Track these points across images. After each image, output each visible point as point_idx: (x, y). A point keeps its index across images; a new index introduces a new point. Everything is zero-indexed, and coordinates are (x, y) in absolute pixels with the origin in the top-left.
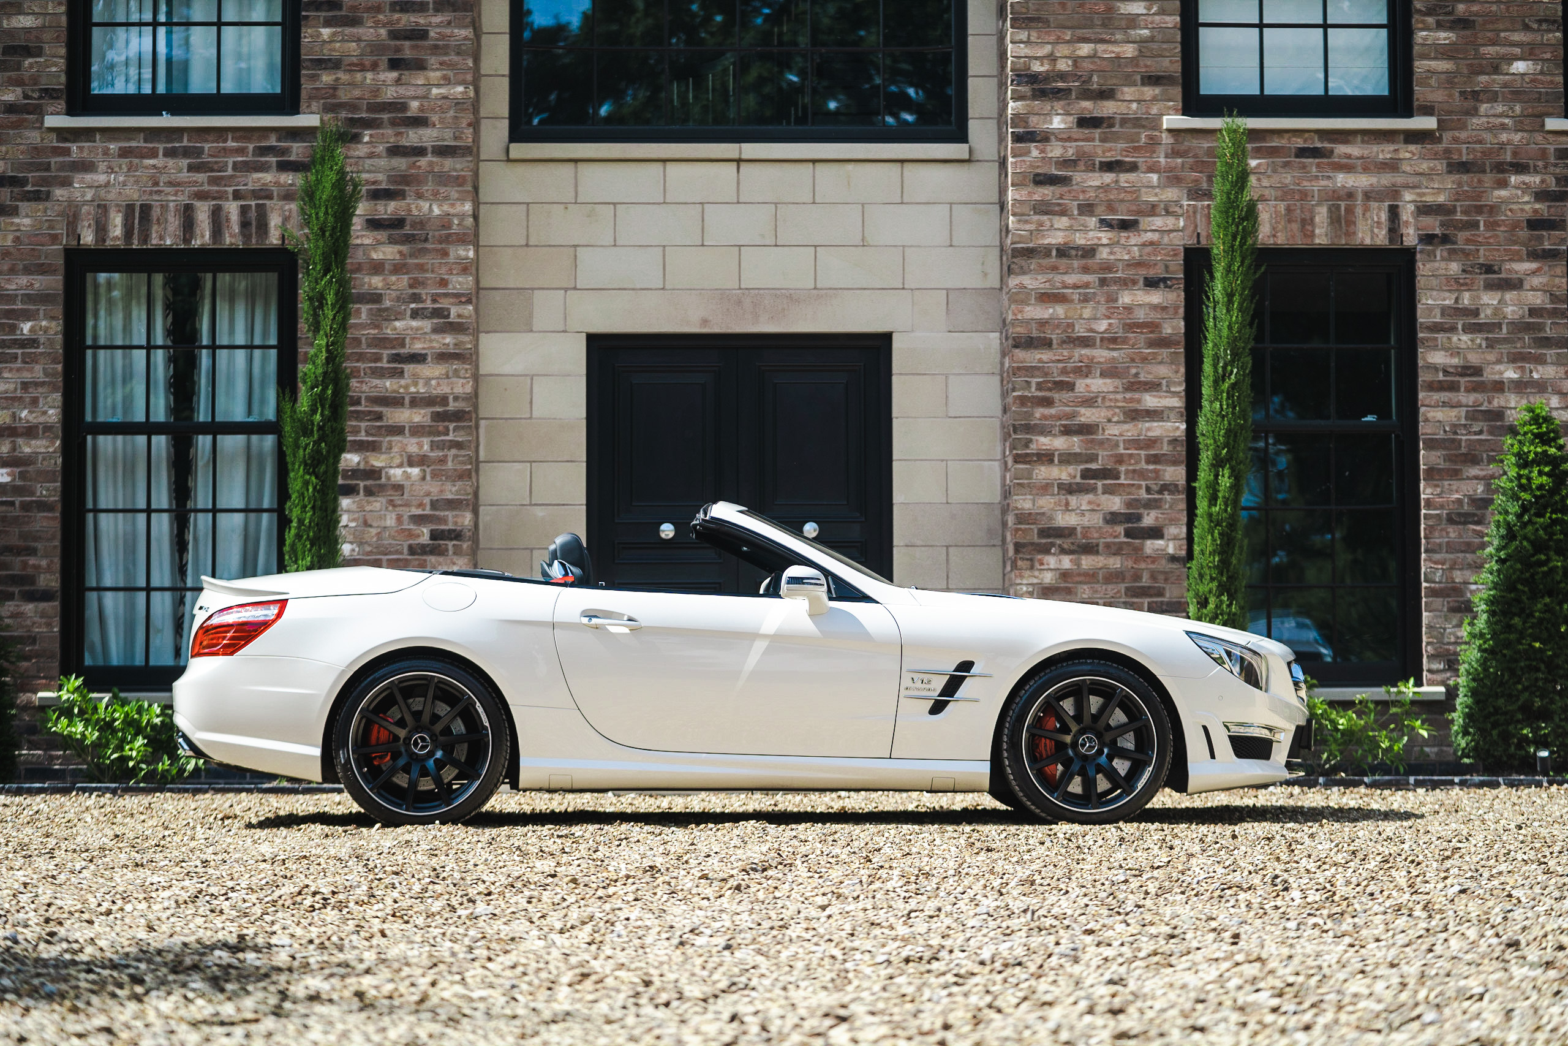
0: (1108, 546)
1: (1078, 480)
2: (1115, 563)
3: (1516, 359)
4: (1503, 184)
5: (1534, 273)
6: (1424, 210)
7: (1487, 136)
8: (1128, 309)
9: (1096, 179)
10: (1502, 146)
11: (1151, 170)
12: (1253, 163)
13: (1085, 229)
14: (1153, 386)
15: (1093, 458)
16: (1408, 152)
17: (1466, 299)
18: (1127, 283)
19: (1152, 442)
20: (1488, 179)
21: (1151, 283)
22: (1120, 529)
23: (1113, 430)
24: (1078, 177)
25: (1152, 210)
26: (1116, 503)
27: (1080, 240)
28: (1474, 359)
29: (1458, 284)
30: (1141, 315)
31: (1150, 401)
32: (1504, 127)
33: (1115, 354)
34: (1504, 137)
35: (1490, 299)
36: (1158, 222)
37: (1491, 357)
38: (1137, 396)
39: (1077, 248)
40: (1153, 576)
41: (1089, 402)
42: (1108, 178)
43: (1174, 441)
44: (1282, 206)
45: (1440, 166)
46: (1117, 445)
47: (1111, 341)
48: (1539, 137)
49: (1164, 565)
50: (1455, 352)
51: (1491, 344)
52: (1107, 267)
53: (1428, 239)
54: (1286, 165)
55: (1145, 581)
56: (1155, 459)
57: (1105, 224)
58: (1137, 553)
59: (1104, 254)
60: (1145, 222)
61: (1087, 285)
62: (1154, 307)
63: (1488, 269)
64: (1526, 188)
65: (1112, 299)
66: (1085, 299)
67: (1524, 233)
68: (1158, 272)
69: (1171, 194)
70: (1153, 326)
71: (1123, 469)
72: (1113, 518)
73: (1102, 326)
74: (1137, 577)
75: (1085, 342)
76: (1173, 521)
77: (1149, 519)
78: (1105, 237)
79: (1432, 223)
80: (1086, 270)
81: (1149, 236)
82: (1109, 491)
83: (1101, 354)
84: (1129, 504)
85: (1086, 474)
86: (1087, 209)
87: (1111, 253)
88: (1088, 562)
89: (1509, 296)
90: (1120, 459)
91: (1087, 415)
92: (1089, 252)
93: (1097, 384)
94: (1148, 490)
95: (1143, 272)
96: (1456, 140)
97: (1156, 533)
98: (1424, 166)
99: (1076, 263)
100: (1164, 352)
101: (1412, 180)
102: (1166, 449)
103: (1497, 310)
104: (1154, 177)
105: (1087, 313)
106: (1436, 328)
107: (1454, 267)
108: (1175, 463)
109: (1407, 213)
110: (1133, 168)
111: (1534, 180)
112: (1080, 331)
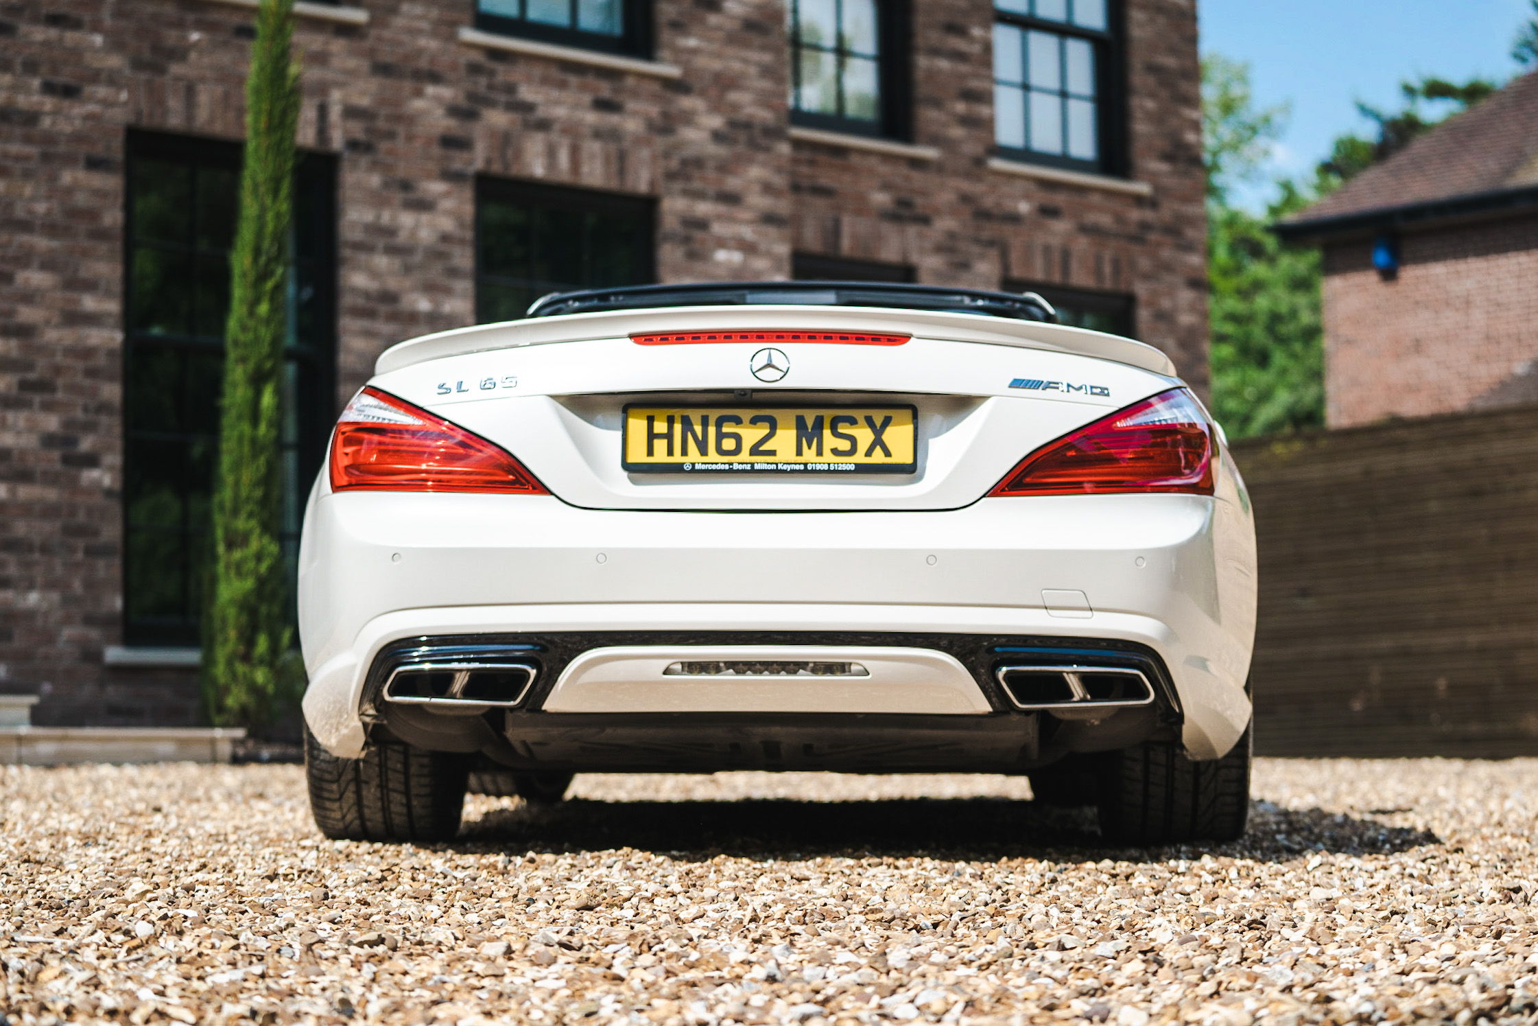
0: (45, 473)
1: (15, 391)
2: (51, 494)
3: (430, 288)
4: (419, 93)
5: (447, 195)
6: (351, 112)
7: (405, 38)
8: (70, 191)
9: (40, 34)
10: (420, 52)
11: (96, 28)
12: (195, 36)
13: (28, 91)
14: (90, 286)
15: (30, 367)
16: (338, 45)
17: (386, 217)
18: (69, 160)
19: (88, 353)
20: (407, 86)
21: (94, 164)
22: (56, 455)
23: (52, 335)
24: (24, 28)
25: (95, 77)
26: (52, 423)
27: (22, 101)
28: (392, 284)
29: (378, 200)
30: (81, 200)
31: (89, 303)
32: (420, 32)
33: (54, 244)
34: (423, 42)
35: (407, 219)
36: (102, 91)
37: (408, 283)
38: (74, 295)
39: (20, 112)
40: (90, 512)
41: (28, 297)
42: (53, 33)
43: (111, 353)
44: (219, 90)
45: (364, 65)
46: (53, 354)
47: (51, 229)
48: (452, 47)
49: (98, 500)
50: (374, 274)
51: (408, 269)
52: (49, 139)
53: (353, 145)
54: (225, 44)
55: (81, 518)
56: (92, 373)
57: (49, 88)
58: (73, 484)
59: (46, 122)
60: (88, 90)
61: (27, 158)
62: (97, 193)
63: (406, 186)
64: (438, 99)
65: (53, 178)
66: (27, 175)
67: (436, 151)
68: (99, 150)
69: (114, 61)
70: (92, 215)
71: (60, 382)
72: (49, 441)
73: (41, 208)
74: (73, 513)
75: (25, 226)
76: (109, 448)
77: (86, 444)
78: (49, 103)
79: (357, 129)
80: (28, 140)
81: (92, 108)
82: (48, 407)
83: (42, 243)
84: (68, 424)
85: (24, 386)
86: (31, 67)
87: (54, 123)
88: (25, 492)
89: (425, 218)
90: (58, 370)
91: (26, 314)
92: (31, 118)
93: (36, 278)
94: (86, 409)
95: (83, 150)
96: (379, 39)
97: (91, 461)
98: (352, 63)
99: (18, 131)
100: (103, 247)
101: (341, 78)
102: (101, 361)
103: (414, 231)
104: (98, 40)
105: (28, 190)
106: (358, 246)
107: (375, 180)
108: (111, 379)
109: (335, 113)
110: (76, 25)
111: (446, 92)
112: (20, 212)
